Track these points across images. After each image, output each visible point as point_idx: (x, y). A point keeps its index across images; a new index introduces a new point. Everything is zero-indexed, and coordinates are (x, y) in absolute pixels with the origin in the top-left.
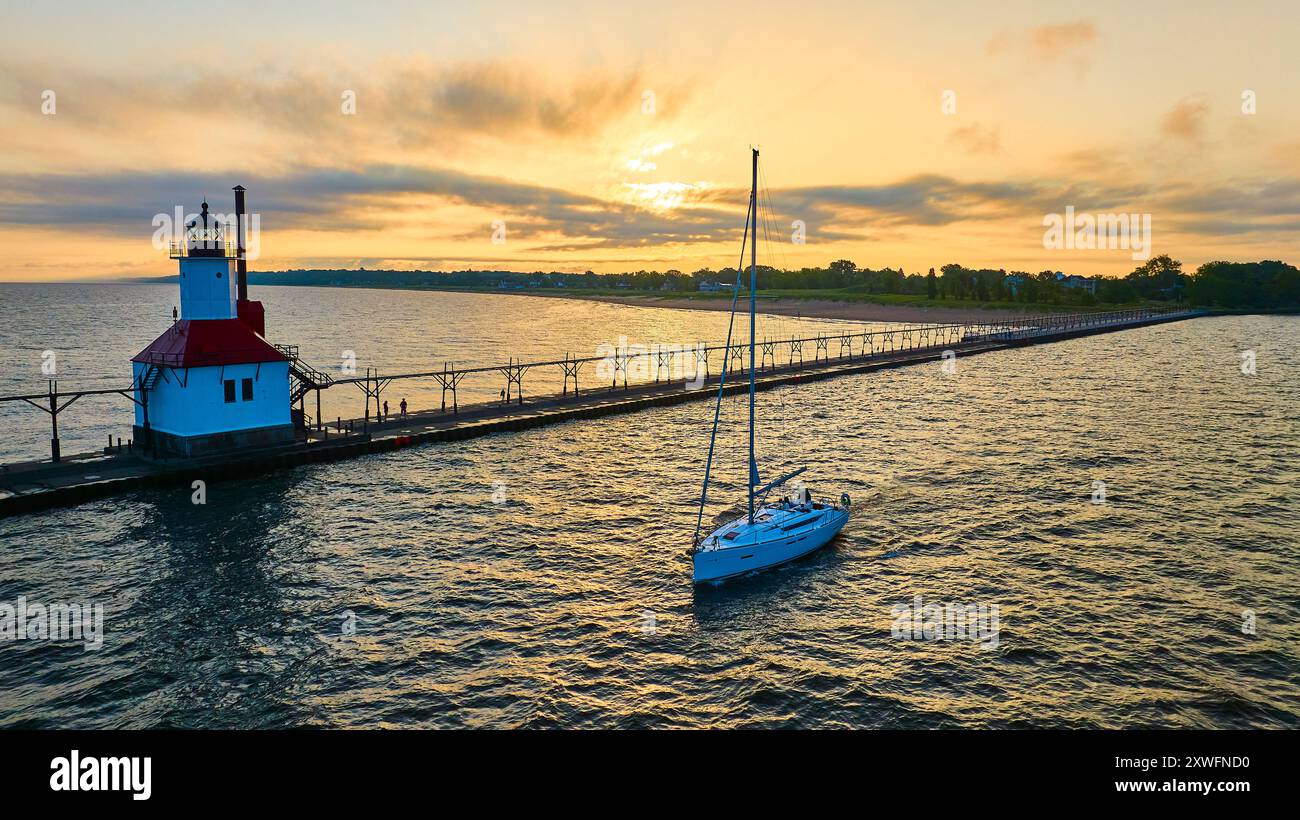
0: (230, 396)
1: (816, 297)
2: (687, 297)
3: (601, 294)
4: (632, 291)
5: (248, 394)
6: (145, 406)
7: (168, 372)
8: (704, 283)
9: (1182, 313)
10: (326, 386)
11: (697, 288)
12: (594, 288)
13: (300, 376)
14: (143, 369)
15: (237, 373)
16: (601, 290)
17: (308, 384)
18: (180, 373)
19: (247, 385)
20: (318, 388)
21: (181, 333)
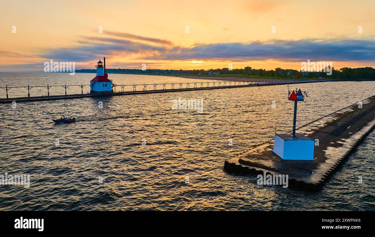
0: (104, 86)
1: (233, 76)
2: (203, 76)
3: (182, 76)
4: (191, 75)
5: (106, 86)
6: (92, 87)
7: (96, 83)
8: (210, 73)
9: (327, 80)
10: (116, 86)
11: (208, 74)
12: (182, 74)
13: (113, 84)
14: (92, 82)
15: (105, 83)
16: (183, 74)
17: (114, 86)
18: (98, 83)
19: (106, 85)
20: (115, 86)
21: (97, 78)
